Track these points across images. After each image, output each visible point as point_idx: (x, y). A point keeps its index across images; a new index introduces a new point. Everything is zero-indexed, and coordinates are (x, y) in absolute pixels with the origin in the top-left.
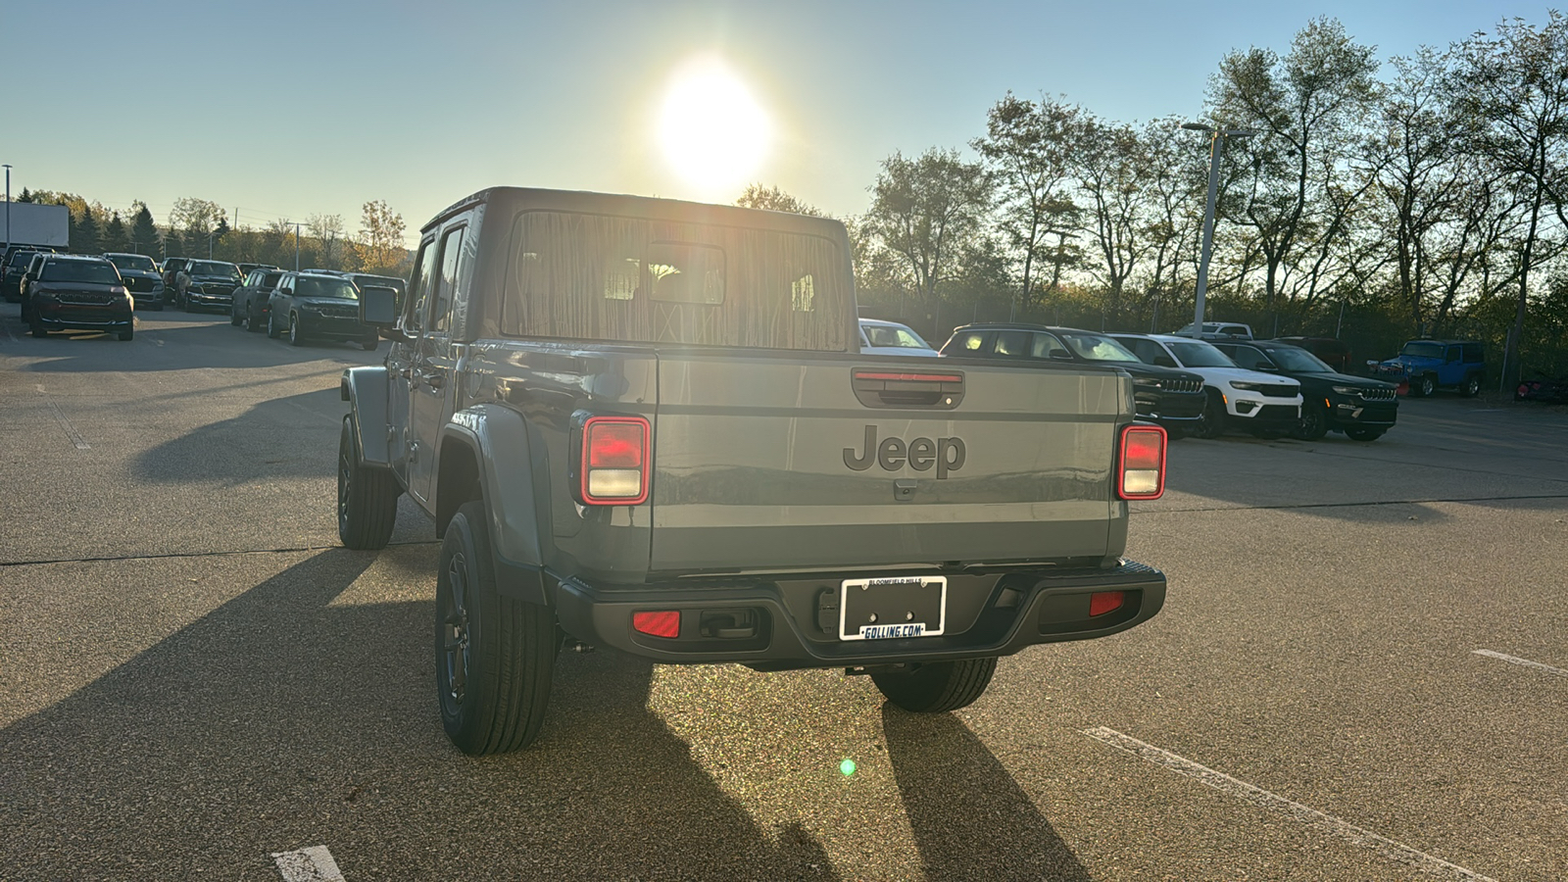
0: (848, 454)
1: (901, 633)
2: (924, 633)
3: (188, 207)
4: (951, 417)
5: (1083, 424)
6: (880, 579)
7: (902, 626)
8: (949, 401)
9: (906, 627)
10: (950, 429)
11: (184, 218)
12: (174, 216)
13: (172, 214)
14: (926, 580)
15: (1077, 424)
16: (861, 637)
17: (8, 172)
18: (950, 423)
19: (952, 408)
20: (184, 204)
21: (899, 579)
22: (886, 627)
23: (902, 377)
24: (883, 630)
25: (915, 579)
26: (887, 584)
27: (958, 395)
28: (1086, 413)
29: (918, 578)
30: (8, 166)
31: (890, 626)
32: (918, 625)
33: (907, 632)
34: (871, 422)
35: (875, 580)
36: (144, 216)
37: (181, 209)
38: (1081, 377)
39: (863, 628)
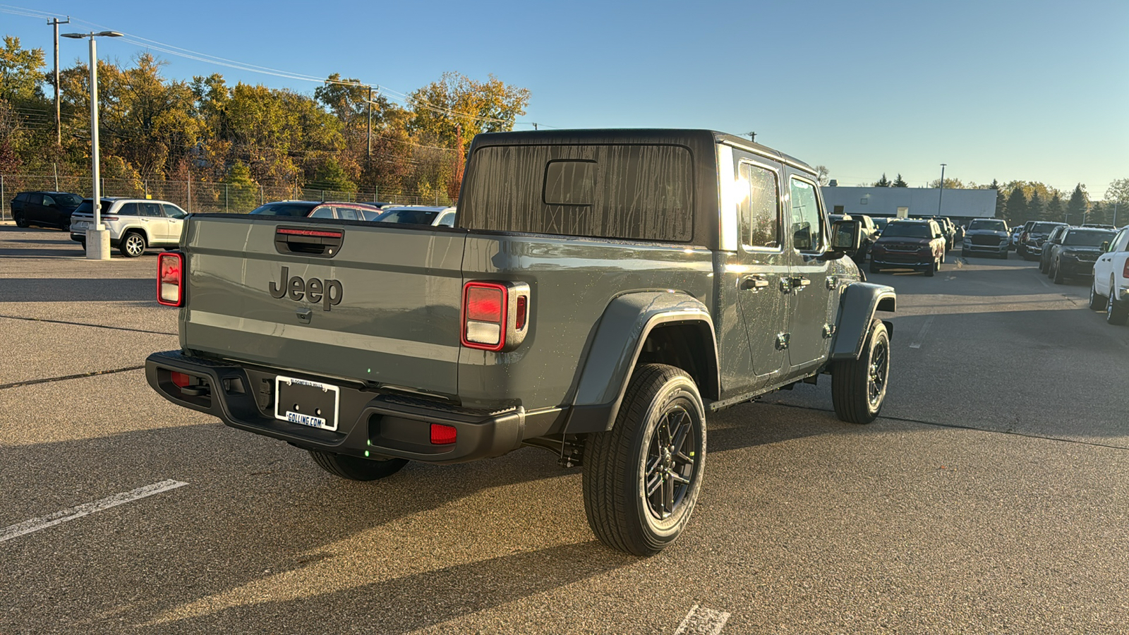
0: (272, 285)
1: (309, 423)
2: (324, 426)
3: (1121, 185)
4: (332, 264)
5: (433, 277)
6: (297, 380)
7: (310, 417)
8: (330, 252)
9: (312, 419)
10: (332, 273)
11: (1117, 194)
12: (1109, 193)
13: (1107, 192)
14: (326, 387)
15: (427, 277)
16: (286, 418)
17: (943, 168)
18: (333, 268)
19: (332, 257)
20: (1118, 184)
21: (309, 382)
22: (301, 415)
23: (303, 233)
24: (299, 417)
25: (319, 384)
26: (301, 385)
27: (337, 249)
28: (431, 267)
29: (320, 384)
30: (943, 165)
31: (303, 415)
32: (320, 419)
33: (313, 423)
34: (286, 264)
35: (295, 380)
36: (1078, 195)
37: (1116, 188)
38: (432, 237)
39: (288, 413)
